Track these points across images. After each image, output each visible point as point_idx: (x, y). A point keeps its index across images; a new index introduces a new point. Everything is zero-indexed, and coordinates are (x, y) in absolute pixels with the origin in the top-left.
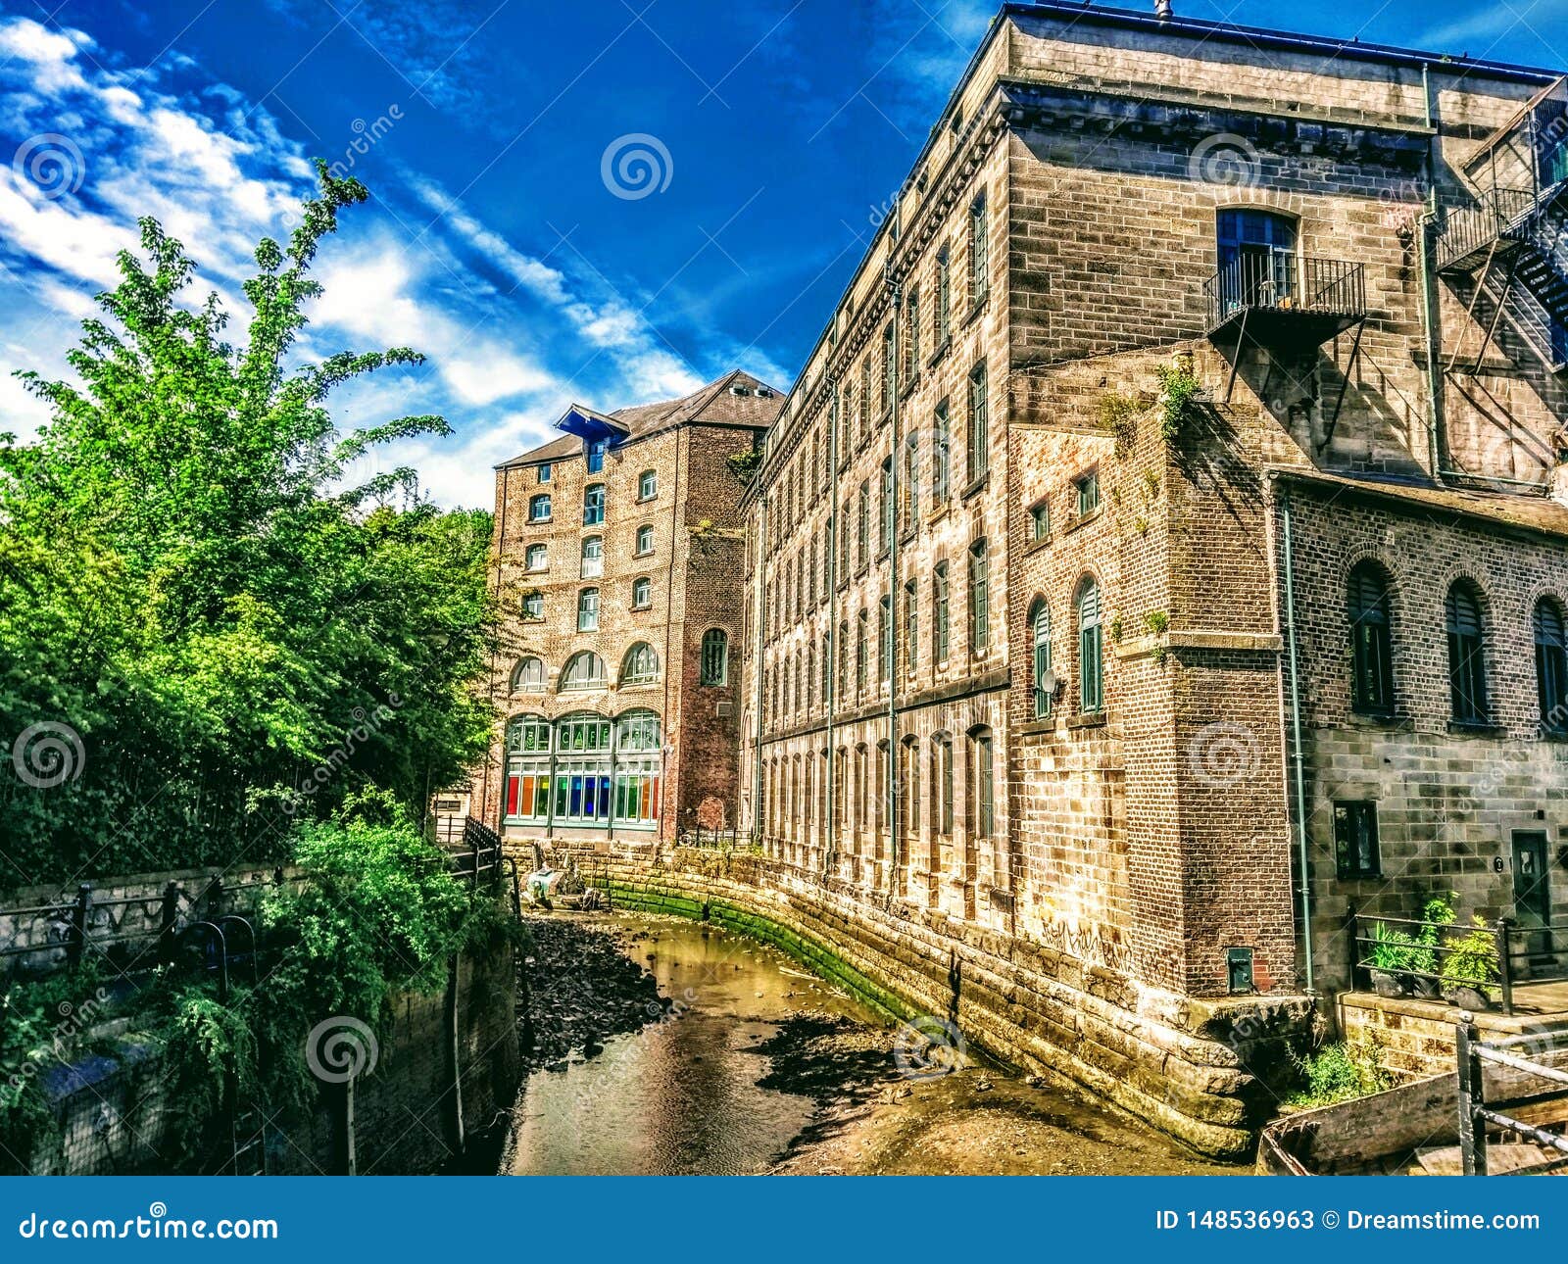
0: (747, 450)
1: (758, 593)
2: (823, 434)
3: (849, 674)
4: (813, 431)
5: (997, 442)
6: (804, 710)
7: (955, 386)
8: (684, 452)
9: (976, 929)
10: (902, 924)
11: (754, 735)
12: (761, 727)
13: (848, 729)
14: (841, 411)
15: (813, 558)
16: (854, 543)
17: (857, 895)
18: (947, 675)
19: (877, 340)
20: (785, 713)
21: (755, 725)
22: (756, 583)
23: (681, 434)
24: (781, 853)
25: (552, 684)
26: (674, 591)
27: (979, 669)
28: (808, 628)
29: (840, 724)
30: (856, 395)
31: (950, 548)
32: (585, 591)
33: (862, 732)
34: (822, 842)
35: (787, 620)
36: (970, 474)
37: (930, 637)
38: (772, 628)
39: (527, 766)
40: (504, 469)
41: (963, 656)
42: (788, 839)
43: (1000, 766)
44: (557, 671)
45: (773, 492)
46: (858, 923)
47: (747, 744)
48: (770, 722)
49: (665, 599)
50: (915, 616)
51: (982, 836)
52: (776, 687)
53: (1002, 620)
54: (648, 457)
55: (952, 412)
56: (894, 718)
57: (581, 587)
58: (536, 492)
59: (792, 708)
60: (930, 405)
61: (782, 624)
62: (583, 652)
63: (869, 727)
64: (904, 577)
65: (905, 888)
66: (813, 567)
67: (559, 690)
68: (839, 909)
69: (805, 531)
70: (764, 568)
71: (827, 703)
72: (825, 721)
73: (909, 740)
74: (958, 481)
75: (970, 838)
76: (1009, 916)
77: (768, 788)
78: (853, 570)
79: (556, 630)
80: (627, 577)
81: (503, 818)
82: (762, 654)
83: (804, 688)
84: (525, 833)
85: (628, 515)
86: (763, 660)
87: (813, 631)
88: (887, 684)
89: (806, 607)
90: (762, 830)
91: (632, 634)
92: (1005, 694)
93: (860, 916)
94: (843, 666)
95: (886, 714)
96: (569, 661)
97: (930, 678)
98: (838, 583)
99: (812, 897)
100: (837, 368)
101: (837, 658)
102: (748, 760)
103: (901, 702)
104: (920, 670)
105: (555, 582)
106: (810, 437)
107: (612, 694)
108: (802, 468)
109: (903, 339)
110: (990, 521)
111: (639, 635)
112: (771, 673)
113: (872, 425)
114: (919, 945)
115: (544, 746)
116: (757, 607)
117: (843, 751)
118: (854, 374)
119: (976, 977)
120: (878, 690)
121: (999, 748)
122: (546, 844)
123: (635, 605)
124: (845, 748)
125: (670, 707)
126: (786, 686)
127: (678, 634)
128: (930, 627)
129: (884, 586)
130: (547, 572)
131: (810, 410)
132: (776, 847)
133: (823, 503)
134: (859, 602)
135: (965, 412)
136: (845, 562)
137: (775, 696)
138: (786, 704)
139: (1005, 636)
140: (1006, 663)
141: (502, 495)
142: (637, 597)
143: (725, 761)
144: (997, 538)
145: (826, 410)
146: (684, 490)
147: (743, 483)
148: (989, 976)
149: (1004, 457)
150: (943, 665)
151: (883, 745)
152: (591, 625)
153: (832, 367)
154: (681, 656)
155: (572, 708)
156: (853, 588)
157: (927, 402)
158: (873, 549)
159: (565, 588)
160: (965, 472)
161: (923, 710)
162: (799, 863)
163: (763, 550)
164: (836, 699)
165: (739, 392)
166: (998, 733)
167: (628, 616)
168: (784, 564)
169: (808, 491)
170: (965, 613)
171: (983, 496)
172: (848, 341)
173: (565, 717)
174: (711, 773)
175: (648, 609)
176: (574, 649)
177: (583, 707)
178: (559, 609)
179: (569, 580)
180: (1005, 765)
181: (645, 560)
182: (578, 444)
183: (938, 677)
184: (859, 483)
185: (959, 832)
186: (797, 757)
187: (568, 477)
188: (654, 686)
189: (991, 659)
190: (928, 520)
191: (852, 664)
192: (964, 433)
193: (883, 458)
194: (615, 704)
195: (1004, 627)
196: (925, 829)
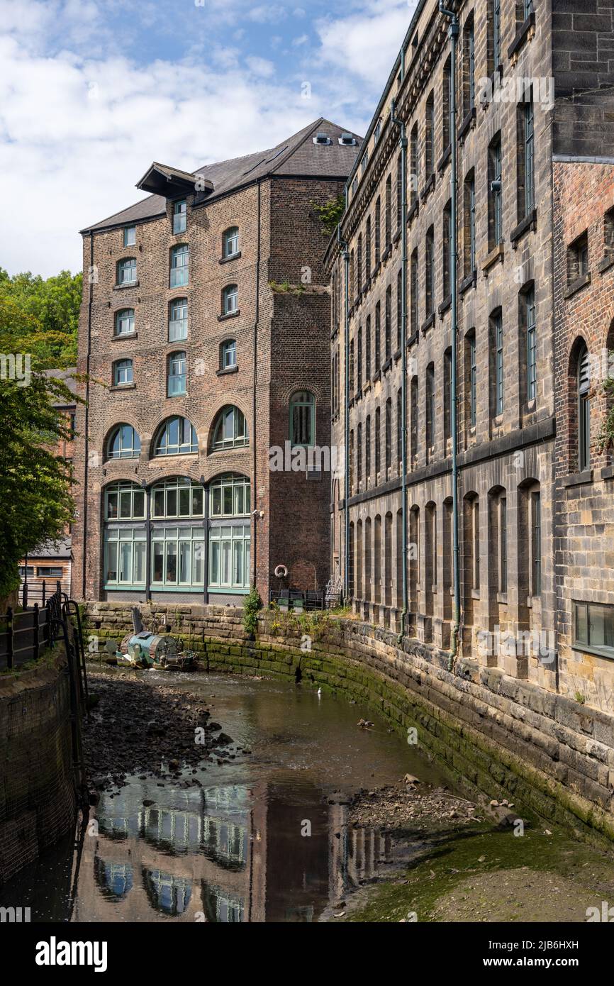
0: (331, 201)
1: (342, 351)
2: (394, 179)
3: (420, 431)
4: (385, 178)
5: (542, 178)
6: (383, 470)
7: (505, 119)
8: (266, 206)
9: (525, 687)
10: (465, 683)
11: (342, 498)
12: (348, 489)
13: (419, 488)
14: (409, 155)
15: (388, 312)
16: (422, 294)
17: (427, 655)
18: (501, 428)
19: (438, 75)
20: (368, 474)
21: (342, 487)
22: (341, 340)
23: (263, 188)
24: (367, 614)
25: (144, 450)
26: (259, 352)
27: (530, 421)
28: (385, 385)
29: (413, 483)
30: (421, 135)
31: (503, 292)
32: (173, 355)
33: (431, 490)
34: (400, 603)
35: (368, 377)
36: (520, 214)
37: (487, 389)
38: (356, 386)
39: (124, 532)
40: (89, 233)
41: (515, 408)
42: (373, 602)
43: (546, 520)
44: (149, 437)
45: (354, 244)
46: (429, 684)
47: (337, 507)
48: (355, 484)
49: (251, 360)
50: (474, 369)
51: (535, 594)
52: (359, 448)
53: (548, 367)
54: (230, 213)
55: (504, 148)
56: (457, 475)
57: (168, 351)
58: (122, 255)
59: (373, 468)
60: (485, 141)
61: (364, 383)
62: (173, 418)
63: (437, 483)
64: (465, 329)
65: (470, 648)
66: (388, 321)
67: (151, 456)
68: (414, 670)
69: (380, 284)
70: (347, 325)
71: (401, 463)
72: (399, 480)
73: (472, 497)
74: (509, 223)
75: (523, 596)
76: (554, 673)
77: (355, 550)
78: (421, 322)
79: (147, 396)
80: (213, 339)
81: (103, 584)
82: (347, 414)
83: (383, 447)
84: (126, 599)
85: (213, 275)
86: (347, 419)
87: (389, 387)
88: (451, 441)
89: (383, 363)
90: (352, 593)
91: (219, 398)
92: (551, 445)
93: (431, 676)
94: (414, 423)
95: (450, 471)
96: (159, 427)
97: (487, 432)
98: (409, 336)
99: (391, 658)
100: (403, 107)
101: (409, 415)
102: (338, 524)
103: (462, 458)
104: (479, 423)
105: (143, 347)
106: (383, 184)
107: (204, 459)
108: (378, 218)
109: (461, 72)
110: (537, 263)
111: (227, 398)
112: (356, 434)
113: (435, 167)
114: (479, 704)
115: (139, 512)
116: (342, 366)
117: (416, 510)
118: (420, 114)
119: (525, 734)
120: (443, 449)
121: (546, 503)
122: (145, 608)
123: (221, 367)
124: (418, 509)
125: (259, 471)
126: (368, 447)
127: (265, 398)
128: (487, 378)
129: (447, 337)
130: (136, 336)
131: (381, 156)
132: (362, 610)
133: (395, 252)
134: (427, 355)
135: (514, 147)
136: (414, 315)
137: (359, 456)
138: (368, 465)
139: (551, 384)
140: (551, 413)
141: (90, 259)
142: (224, 359)
143: (315, 526)
144: (543, 281)
145: (396, 155)
146: (266, 247)
147: (326, 236)
148: (537, 734)
149: (548, 194)
150: (499, 419)
151: (448, 503)
152: (180, 390)
153: (399, 108)
154: (268, 418)
155: (165, 473)
156: (422, 340)
157: (482, 138)
158: (438, 300)
159: (154, 353)
160: (515, 212)
161: (482, 466)
162: (381, 625)
163: (346, 305)
164: (409, 457)
165: (321, 140)
166: (545, 487)
167: (216, 380)
168: (364, 320)
169: (383, 242)
170: (516, 363)
171: (531, 236)
172: (412, 79)
173: (159, 483)
174: (302, 537)
175: (236, 370)
176: (164, 415)
177: (175, 473)
178: (148, 374)
179: (157, 345)
180: (551, 519)
181: (230, 322)
182: (161, 203)
183: (495, 430)
184: (425, 230)
185: (513, 589)
186: (378, 518)
187: (153, 238)
188: (243, 450)
189: (539, 409)
190: (483, 265)
191: (422, 420)
192: (514, 170)
193: (445, 202)
194: (206, 471)
195: (550, 376)
196: (484, 587)
